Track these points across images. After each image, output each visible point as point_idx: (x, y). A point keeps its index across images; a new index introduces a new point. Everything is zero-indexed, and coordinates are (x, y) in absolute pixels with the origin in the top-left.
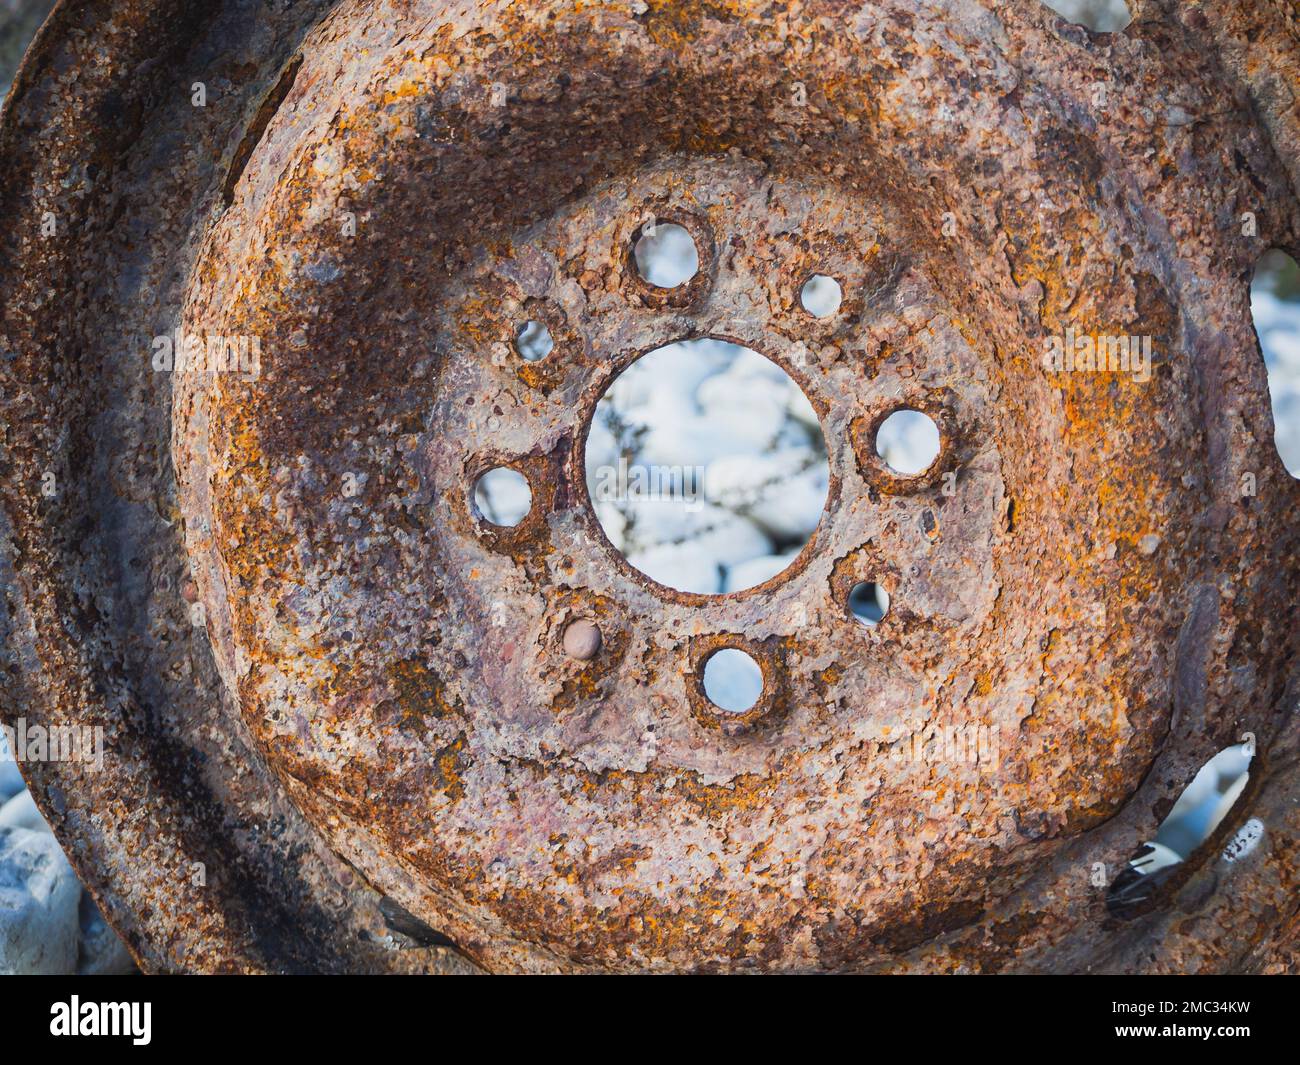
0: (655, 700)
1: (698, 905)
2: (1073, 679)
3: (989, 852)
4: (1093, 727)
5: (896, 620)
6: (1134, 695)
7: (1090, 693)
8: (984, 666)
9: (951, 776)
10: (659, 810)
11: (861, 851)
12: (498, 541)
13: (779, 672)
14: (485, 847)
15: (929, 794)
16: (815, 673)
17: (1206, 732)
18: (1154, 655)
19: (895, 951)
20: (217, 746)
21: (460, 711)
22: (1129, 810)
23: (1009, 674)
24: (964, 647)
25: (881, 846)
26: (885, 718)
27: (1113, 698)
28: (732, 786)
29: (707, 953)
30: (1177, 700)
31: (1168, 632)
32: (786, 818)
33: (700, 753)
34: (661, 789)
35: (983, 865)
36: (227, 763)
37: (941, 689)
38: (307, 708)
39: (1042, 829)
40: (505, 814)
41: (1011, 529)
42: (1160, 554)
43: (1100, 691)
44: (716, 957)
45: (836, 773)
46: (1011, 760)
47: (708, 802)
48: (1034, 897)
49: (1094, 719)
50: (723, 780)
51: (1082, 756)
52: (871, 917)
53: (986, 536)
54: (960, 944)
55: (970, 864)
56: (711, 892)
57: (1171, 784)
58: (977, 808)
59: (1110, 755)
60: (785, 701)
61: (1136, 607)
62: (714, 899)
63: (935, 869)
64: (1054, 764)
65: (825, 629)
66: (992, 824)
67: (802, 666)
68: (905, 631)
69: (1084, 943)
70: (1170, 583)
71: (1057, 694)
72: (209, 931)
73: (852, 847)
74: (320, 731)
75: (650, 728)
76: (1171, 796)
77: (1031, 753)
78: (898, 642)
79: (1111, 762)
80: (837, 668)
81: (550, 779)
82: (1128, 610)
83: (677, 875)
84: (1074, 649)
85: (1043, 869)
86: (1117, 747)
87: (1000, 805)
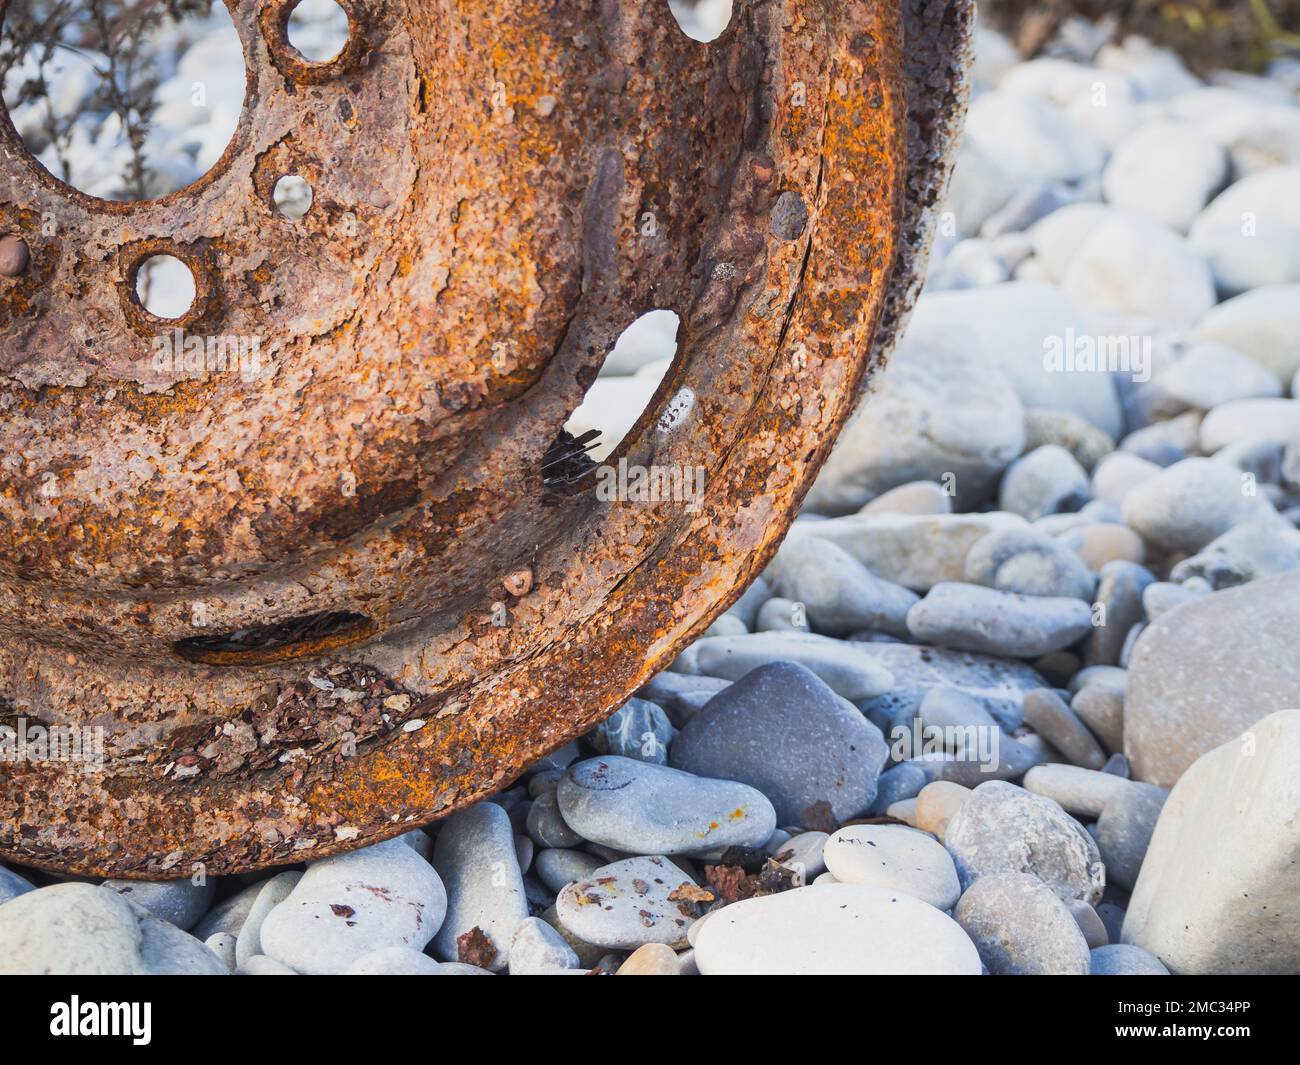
0: (90, 313)
1: (137, 507)
2: (483, 247)
3: (415, 428)
4: (505, 294)
5: (320, 211)
6: (542, 258)
7: (499, 260)
8: (405, 248)
9: (376, 357)
10: (99, 421)
11: (292, 439)
13: (210, 274)
15: (356, 377)
16: (247, 273)
17: (622, 297)
18: (559, 217)
19: (336, 538)
22: (549, 377)
23: (425, 251)
24: (388, 233)
25: (312, 432)
26: (317, 310)
27: (522, 264)
28: (172, 393)
29: (149, 554)
30: (587, 263)
31: (573, 194)
32: (224, 417)
33: (139, 364)
34: (101, 401)
35: (410, 441)
37: (368, 276)
39: (464, 400)
41: (423, 109)
42: (558, 116)
43: (509, 257)
44: (159, 558)
45: (273, 368)
46: (430, 334)
47: (148, 409)
48: (468, 474)
49: (505, 285)
50: (163, 387)
51: (496, 323)
52: (306, 503)
53: (403, 121)
54: (401, 527)
55: (398, 441)
56: (149, 494)
57: (592, 351)
58: (400, 385)
59: (523, 320)
60: (219, 304)
61: (537, 170)
62: (153, 500)
63: (364, 449)
64: (470, 333)
65: (253, 227)
66: (415, 398)
67: (233, 267)
68: (330, 222)
69: (527, 520)
70: (570, 145)
71: (468, 264)
73: (284, 437)
75: (89, 343)
76: (593, 363)
77: (447, 324)
78: (324, 234)
79: (525, 327)
80: (267, 266)
82: (529, 174)
83: (115, 480)
84: (481, 217)
85: (473, 443)
86: (530, 311)
87: (422, 379)
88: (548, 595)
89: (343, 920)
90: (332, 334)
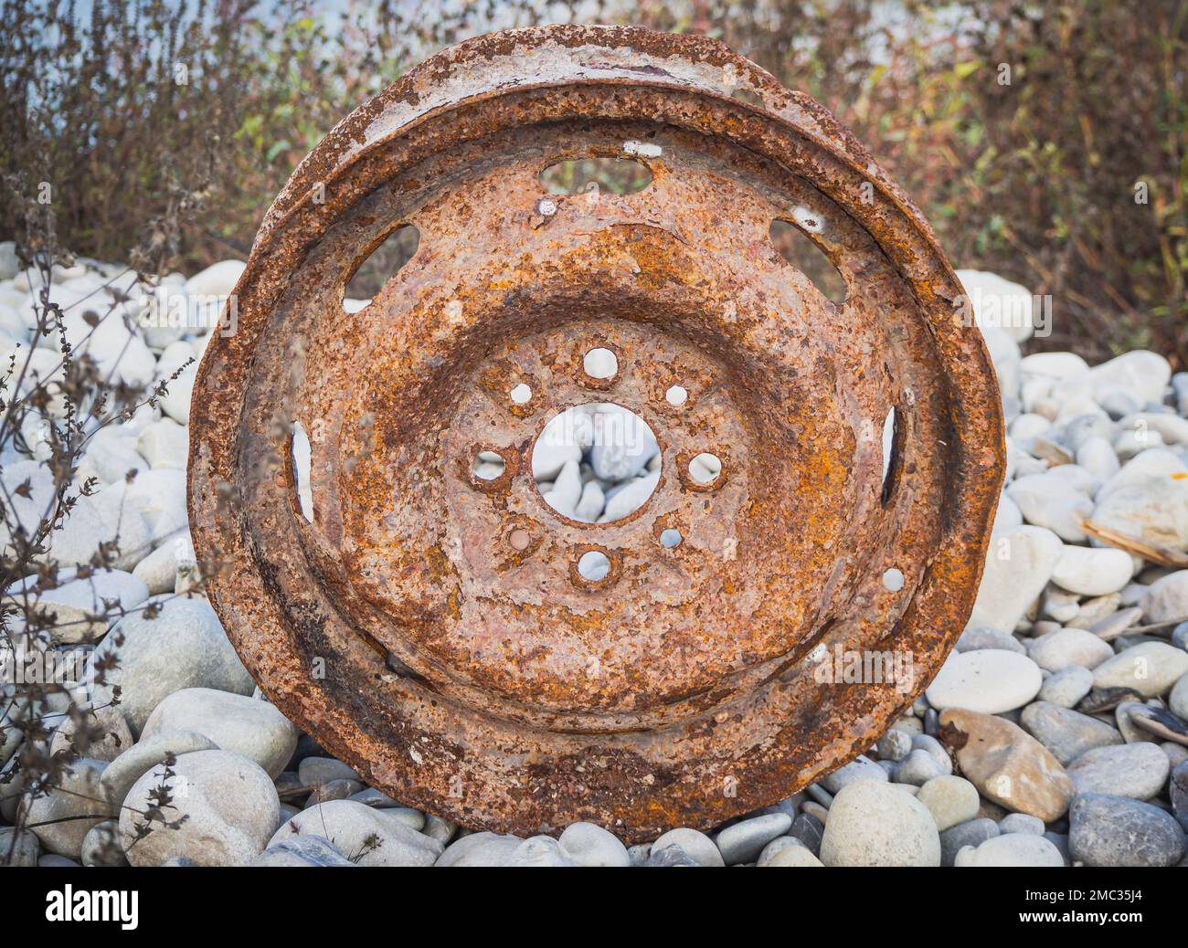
0: (550, 570)
1: (578, 680)
2: (782, 598)
3: (727, 668)
4: (787, 620)
5: (684, 549)
6: (807, 607)
8: (729, 579)
9: (712, 631)
10: (552, 628)
11: (662, 661)
12: (481, 488)
14: (471, 646)
15: (700, 638)
16: (636, 566)
19: (667, 704)
20: (285, 563)
21: (456, 572)
23: (746, 588)
25: (674, 660)
26: (668, 590)
27: (798, 609)
28: (587, 616)
32: (619, 638)
33: (568, 597)
34: (551, 616)
35: (722, 673)
36: (290, 572)
37: (702, 584)
38: (387, 572)
40: (480, 628)
42: (831, 548)
43: (793, 605)
45: (643, 617)
47: (577, 625)
49: (788, 616)
50: (582, 613)
51: (779, 631)
52: (665, 692)
54: (695, 701)
55: (717, 673)
56: (584, 674)
59: (792, 631)
60: (618, 578)
61: (816, 570)
62: (586, 677)
63: (700, 674)
64: (766, 633)
65: (646, 548)
66: (732, 656)
67: (630, 563)
68: (687, 554)
71: (772, 603)
72: (293, 668)
73: (658, 658)
74: (392, 584)
75: (544, 582)
77: (755, 627)
78: (683, 559)
79: (791, 635)
80: (647, 565)
81: (498, 608)
83: (567, 664)
84: (784, 585)
86: (795, 628)
87: (738, 648)
88: (734, 725)
90: (681, 607)
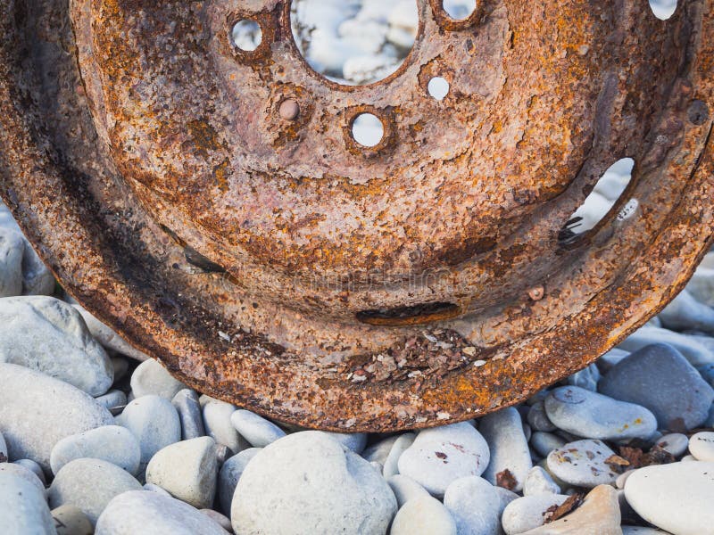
0: (327, 141)
1: (350, 242)
2: (543, 121)
3: (500, 211)
4: (553, 146)
5: (452, 96)
6: (574, 128)
7: (552, 128)
8: (498, 118)
9: (481, 173)
10: (329, 197)
11: (434, 213)
12: (244, 59)
13: (391, 125)
14: (240, 215)
15: (469, 183)
16: (410, 126)
17: (610, 150)
18: (585, 108)
19: (451, 265)
20: (96, 172)
21: (226, 147)
22: (570, 190)
23: (510, 121)
24: (488, 109)
25: (444, 210)
26: (446, 147)
27: (564, 131)
28: (367, 184)
29: (355, 267)
30: (596, 132)
31: (592, 96)
32: (395, 199)
33: (350, 169)
34: (331, 186)
35: (496, 218)
36: (101, 181)
37: (476, 131)
38: (146, 144)
39: (527, 199)
40: (250, 198)
41: (512, 47)
42: (589, 55)
43: (557, 127)
44: (360, 269)
45: (421, 176)
46: (511, 164)
47: (354, 192)
48: (522, 236)
49: (554, 141)
50: (363, 181)
51: (547, 160)
52: (439, 246)
53: (499, 52)
54: (483, 261)
55: (490, 217)
56: (357, 236)
57: (592, 177)
58: (493, 189)
59: (562, 159)
60: (395, 141)
61: (576, 83)
62: (359, 239)
63: (472, 221)
64: (533, 165)
65: (416, 102)
66: (501, 196)
67: (403, 122)
68: (457, 102)
69: (546, 262)
70: (594, 71)
71: (535, 129)
72: (95, 265)
73: (429, 212)
74: (153, 156)
75: (325, 156)
76: (592, 184)
77: (521, 159)
78: (453, 108)
79: (562, 163)
80: (421, 123)
81: (273, 181)
82: (572, 84)
83: (339, 228)
84: (544, 105)
85: (527, 221)
86: (565, 155)
87: (506, 186)
88: (552, 301)
89: (441, 460)
90: (455, 160)
